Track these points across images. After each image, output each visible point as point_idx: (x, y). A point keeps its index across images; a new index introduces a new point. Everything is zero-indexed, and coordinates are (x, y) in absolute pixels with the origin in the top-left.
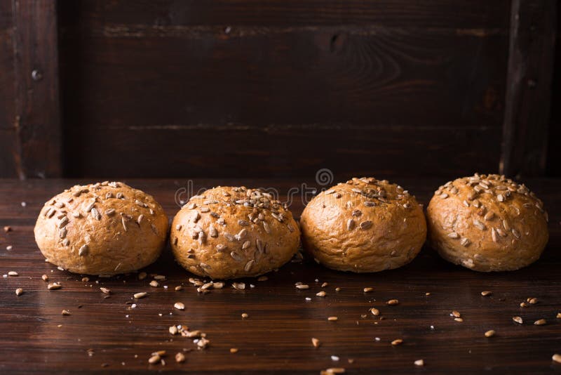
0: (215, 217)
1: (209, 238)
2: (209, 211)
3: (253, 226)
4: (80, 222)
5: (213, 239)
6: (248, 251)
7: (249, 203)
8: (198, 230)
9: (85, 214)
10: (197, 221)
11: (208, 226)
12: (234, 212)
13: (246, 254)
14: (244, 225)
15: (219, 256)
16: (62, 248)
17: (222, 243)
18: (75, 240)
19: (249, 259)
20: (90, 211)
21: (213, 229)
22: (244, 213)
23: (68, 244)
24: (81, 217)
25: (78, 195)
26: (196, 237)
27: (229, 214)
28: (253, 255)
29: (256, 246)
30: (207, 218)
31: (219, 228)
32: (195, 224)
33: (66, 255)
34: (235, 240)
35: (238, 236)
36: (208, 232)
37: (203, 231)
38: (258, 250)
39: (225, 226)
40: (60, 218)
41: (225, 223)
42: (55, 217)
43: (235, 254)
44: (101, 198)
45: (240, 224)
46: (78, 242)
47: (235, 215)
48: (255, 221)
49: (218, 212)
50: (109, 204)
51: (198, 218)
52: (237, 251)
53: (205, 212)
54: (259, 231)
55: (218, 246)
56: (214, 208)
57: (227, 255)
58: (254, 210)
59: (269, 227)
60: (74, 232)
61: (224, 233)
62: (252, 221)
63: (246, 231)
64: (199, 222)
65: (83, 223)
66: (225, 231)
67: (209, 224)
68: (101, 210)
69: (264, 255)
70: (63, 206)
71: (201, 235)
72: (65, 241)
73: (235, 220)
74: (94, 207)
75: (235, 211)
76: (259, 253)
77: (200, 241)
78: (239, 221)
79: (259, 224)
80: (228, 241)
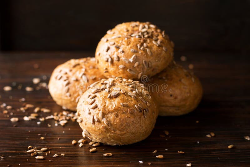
0: (118, 48)
1: (115, 61)
2: (114, 44)
3: (140, 52)
4: (76, 84)
5: (117, 62)
6: (138, 68)
7: (139, 36)
8: (108, 57)
9: (79, 78)
10: (107, 51)
11: (114, 54)
12: (128, 44)
13: (138, 69)
14: (135, 52)
15: (121, 72)
16: (66, 98)
17: (122, 64)
18: (74, 94)
19: (140, 72)
20: (82, 77)
21: (116, 56)
22: (135, 43)
23: (70, 96)
24: (77, 80)
25: (75, 66)
26: (107, 61)
27: (126, 46)
28: (141, 69)
29: (143, 64)
30: (113, 48)
31: (120, 55)
32: (106, 53)
33: (69, 102)
34: (129, 62)
35: (131, 60)
36: (114, 58)
37: (111, 57)
38: (144, 66)
39: (123, 53)
40: (65, 80)
41: (123, 52)
42: (62, 80)
43: (130, 70)
44: (88, 69)
45: (132, 52)
46: (76, 95)
47: (130, 46)
48: (141, 49)
49: (119, 45)
50: (92, 73)
51: (108, 49)
52: (131, 69)
53: (112, 45)
54: (144, 55)
55: (120, 66)
56: (117, 42)
57: (125, 71)
58: (142, 41)
59: (151, 52)
60: (73, 89)
61: (123, 58)
62: (140, 49)
63: (136, 56)
64: (109, 51)
65: (78, 84)
66: (123, 57)
67: (114, 53)
68: (88, 76)
69: (148, 69)
70: (66, 73)
71: (110, 60)
72: (68, 94)
73: (129, 49)
74: (84, 74)
75: (130, 43)
76: (145, 68)
77: (109, 63)
78: (131, 50)
79: (144, 50)
80: (126, 63)
